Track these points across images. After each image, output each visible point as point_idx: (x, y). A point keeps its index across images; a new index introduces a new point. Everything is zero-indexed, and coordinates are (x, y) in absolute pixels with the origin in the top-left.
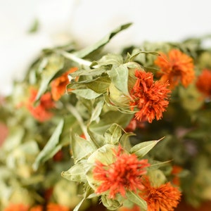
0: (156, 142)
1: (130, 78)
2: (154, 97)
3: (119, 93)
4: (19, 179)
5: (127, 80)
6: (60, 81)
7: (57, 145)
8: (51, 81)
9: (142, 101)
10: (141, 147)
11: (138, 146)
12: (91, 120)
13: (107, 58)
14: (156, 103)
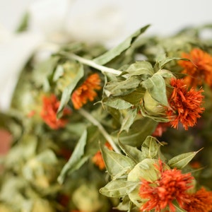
0: (195, 153)
1: (167, 88)
2: (192, 106)
3: (155, 103)
4: (34, 188)
5: (165, 91)
6: (82, 90)
7: (82, 157)
8: (73, 91)
9: (181, 111)
10: (180, 159)
11: (177, 158)
12: (121, 130)
13: (137, 67)
14: (192, 111)
